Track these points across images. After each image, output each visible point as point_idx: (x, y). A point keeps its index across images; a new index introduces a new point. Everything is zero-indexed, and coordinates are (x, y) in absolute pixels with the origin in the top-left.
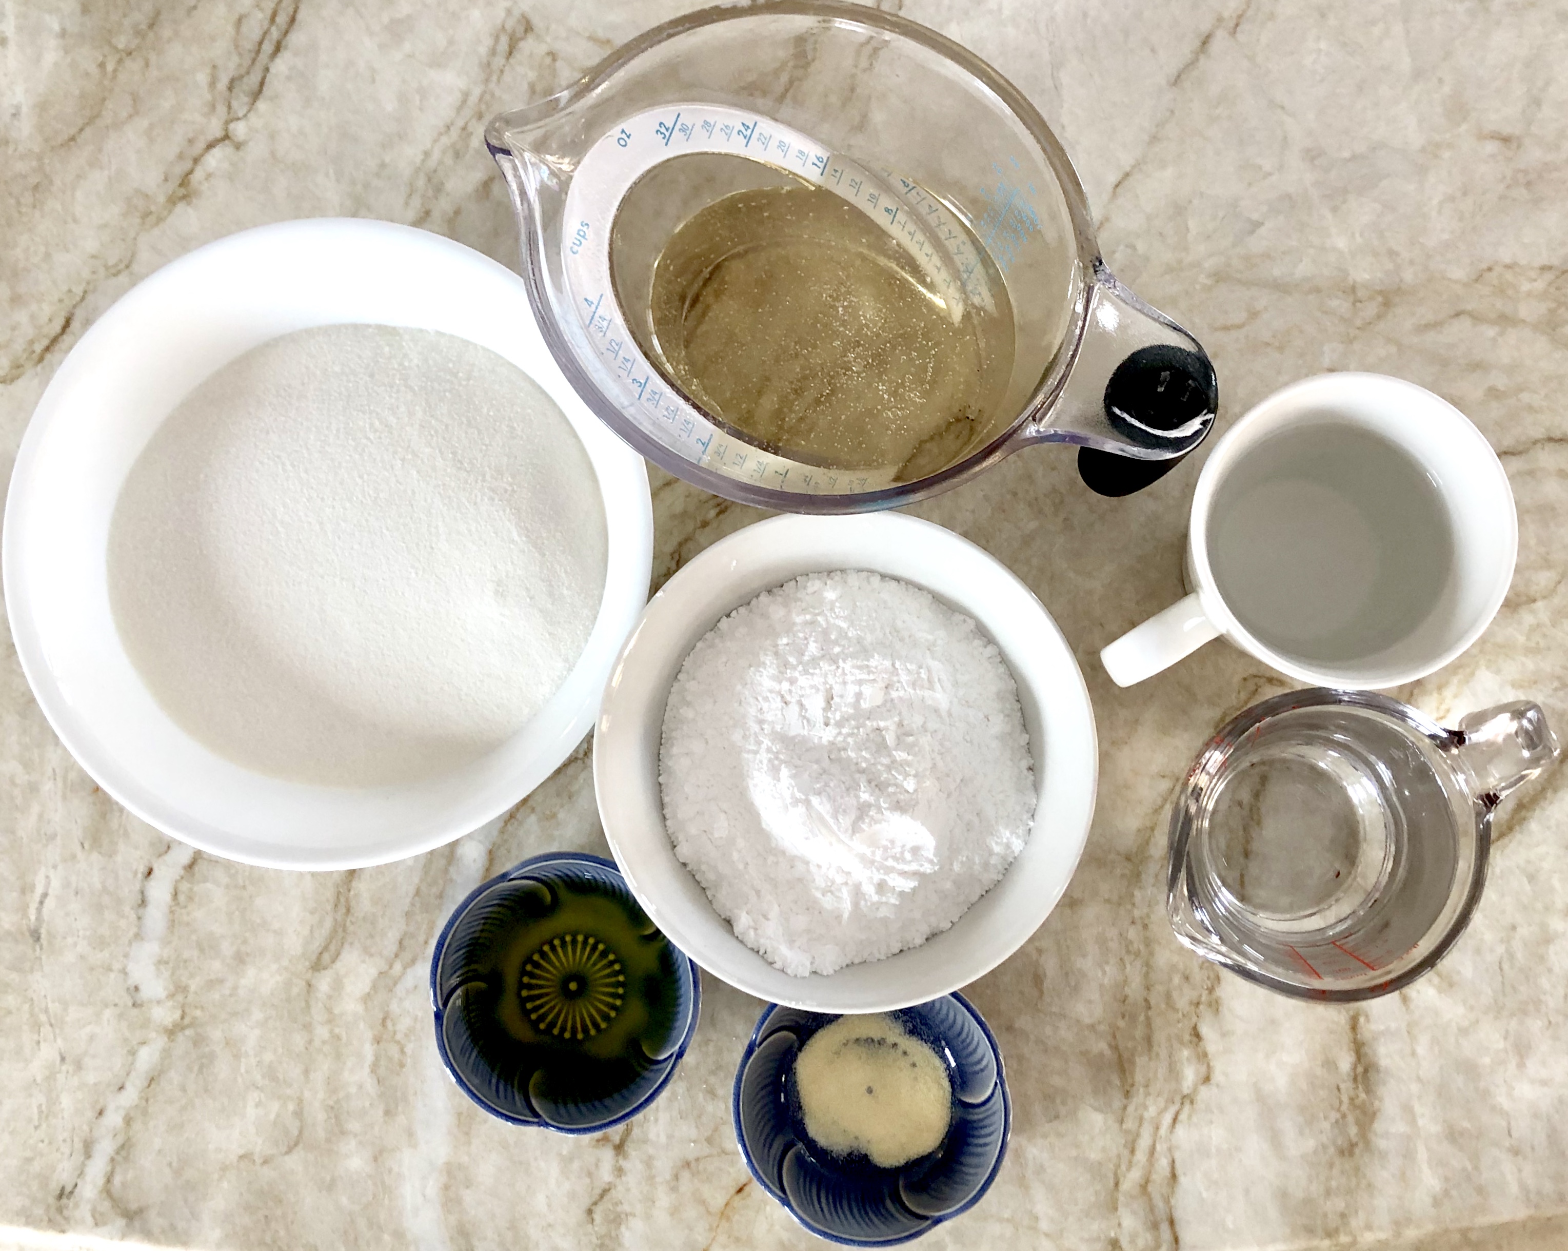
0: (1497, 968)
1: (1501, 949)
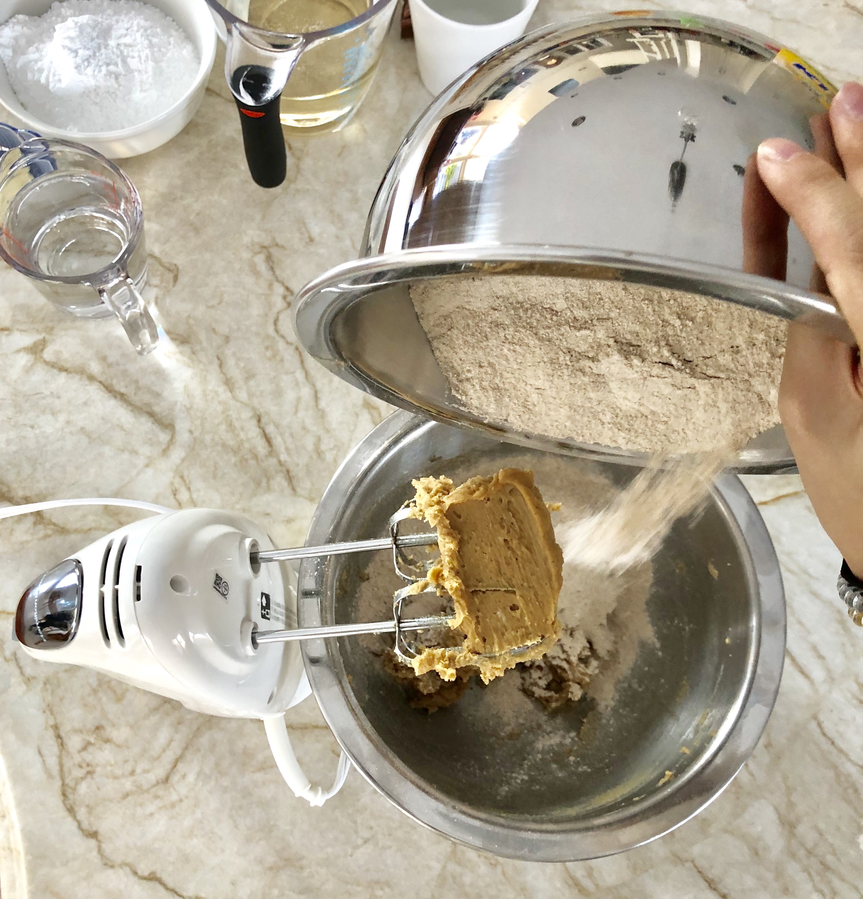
0: (37, 392)
1: (47, 392)
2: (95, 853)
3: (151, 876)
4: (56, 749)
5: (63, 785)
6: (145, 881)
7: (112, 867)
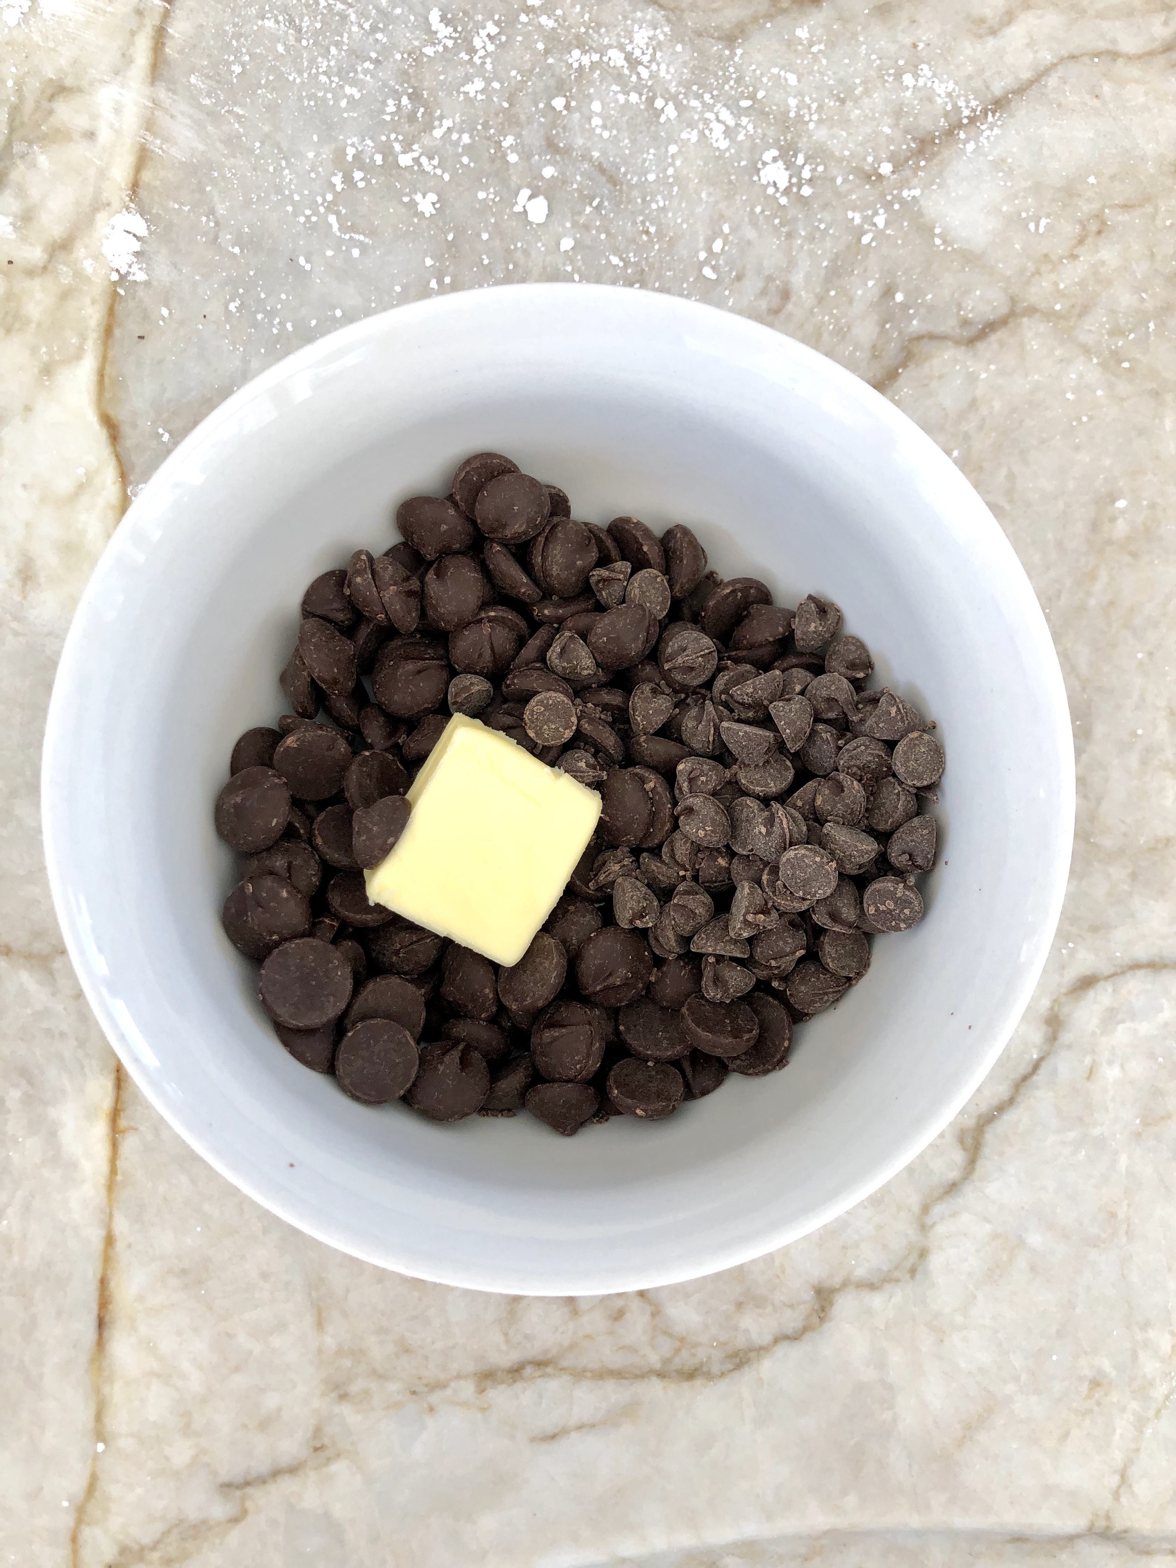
2: (876, 1300)
3: (969, 1141)
4: (553, 1386)
5: (661, 1375)
6: (980, 1163)
7: (923, 1254)
